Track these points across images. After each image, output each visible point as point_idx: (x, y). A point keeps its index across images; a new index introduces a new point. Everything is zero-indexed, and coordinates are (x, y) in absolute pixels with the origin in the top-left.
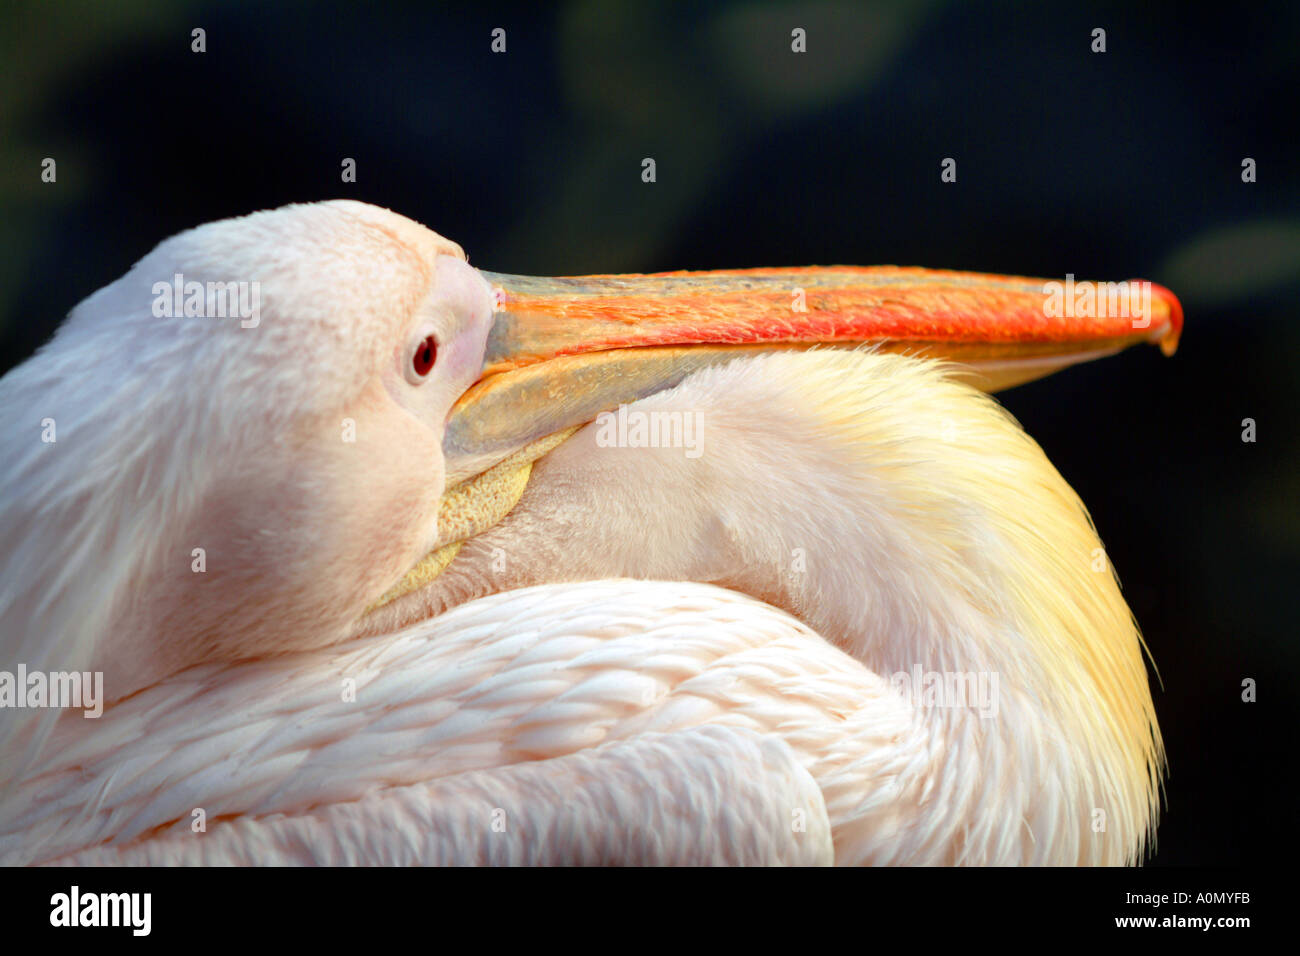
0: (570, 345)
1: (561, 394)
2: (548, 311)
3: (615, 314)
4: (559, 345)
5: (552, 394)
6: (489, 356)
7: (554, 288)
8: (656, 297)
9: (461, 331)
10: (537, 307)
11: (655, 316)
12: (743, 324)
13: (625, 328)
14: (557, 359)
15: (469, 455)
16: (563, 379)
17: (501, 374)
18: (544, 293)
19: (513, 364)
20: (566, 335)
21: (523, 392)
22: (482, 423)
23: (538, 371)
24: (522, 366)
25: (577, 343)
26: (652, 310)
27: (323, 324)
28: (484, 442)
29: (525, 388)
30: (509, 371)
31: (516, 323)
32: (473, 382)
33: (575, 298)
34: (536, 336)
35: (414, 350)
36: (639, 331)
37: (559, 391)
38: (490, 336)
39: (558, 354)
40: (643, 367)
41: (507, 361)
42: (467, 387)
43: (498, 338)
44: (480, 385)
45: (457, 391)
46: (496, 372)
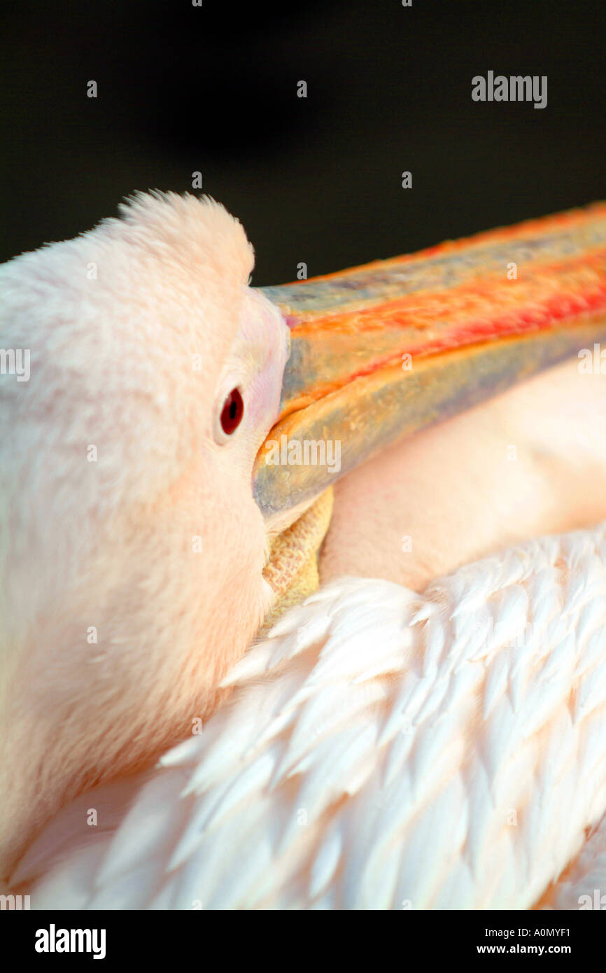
0: (365, 366)
1: (362, 424)
2: (338, 328)
3: (406, 318)
4: (354, 368)
5: (353, 426)
6: (285, 394)
7: (338, 297)
8: (441, 289)
9: (259, 372)
10: (326, 324)
11: (445, 314)
12: (535, 306)
13: (418, 334)
14: (354, 383)
15: (278, 513)
16: (363, 406)
17: (300, 412)
18: (328, 306)
19: (309, 397)
20: (360, 354)
21: (325, 428)
22: (288, 474)
23: (337, 402)
24: (319, 399)
25: (373, 360)
26: (440, 307)
27: (138, 394)
28: (290, 495)
29: (326, 424)
30: (307, 406)
31: (308, 348)
32: (271, 427)
33: (362, 306)
34: (329, 362)
35: (221, 407)
36: (431, 336)
37: (360, 421)
38: (286, 370)
39: (353, 378)
40: (440, 375)
41: (303, 395)
42: (267, 433)
43: (293, 370)
44: (280, 428)
45: (258, 441)
46: (294, 411)
